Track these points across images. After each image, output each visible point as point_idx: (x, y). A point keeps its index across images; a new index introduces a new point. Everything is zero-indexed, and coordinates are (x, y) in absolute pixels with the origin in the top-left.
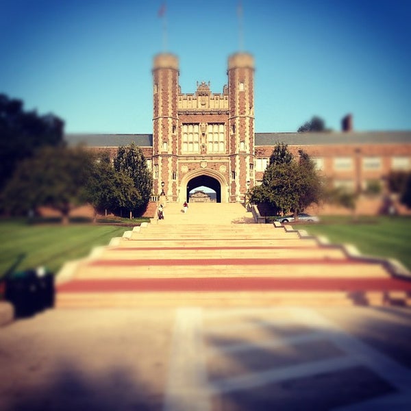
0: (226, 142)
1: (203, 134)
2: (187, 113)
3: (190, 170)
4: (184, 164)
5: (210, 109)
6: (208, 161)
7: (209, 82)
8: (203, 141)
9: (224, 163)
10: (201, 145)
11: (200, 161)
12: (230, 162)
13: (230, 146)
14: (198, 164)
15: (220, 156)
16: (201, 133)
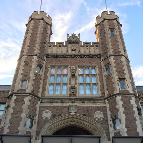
0: (99, 84)
1: (73, 76)
2: (56, 56)
3: (54, 116)
4: (48, 108)
5: (80, 54)
6: (78, 105)
7: (79, 34)
8: (73, 82)
9: (99, 108)
10: (70, 86)
11: (67, 105)
12: (108, 106)
13: (106, 87)
14: (66, 109)
15: (94, 99)
16: (70, 75)
